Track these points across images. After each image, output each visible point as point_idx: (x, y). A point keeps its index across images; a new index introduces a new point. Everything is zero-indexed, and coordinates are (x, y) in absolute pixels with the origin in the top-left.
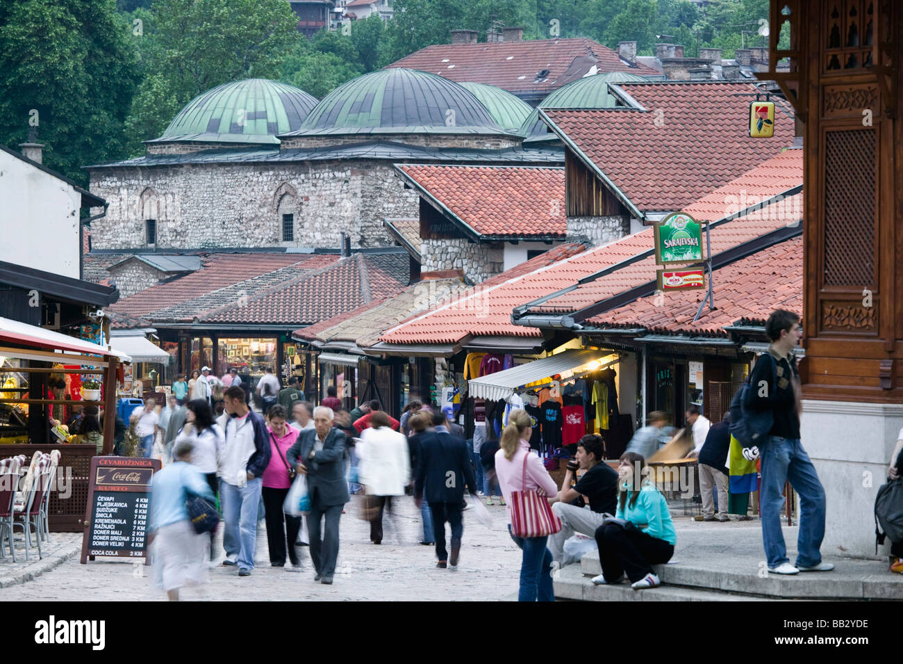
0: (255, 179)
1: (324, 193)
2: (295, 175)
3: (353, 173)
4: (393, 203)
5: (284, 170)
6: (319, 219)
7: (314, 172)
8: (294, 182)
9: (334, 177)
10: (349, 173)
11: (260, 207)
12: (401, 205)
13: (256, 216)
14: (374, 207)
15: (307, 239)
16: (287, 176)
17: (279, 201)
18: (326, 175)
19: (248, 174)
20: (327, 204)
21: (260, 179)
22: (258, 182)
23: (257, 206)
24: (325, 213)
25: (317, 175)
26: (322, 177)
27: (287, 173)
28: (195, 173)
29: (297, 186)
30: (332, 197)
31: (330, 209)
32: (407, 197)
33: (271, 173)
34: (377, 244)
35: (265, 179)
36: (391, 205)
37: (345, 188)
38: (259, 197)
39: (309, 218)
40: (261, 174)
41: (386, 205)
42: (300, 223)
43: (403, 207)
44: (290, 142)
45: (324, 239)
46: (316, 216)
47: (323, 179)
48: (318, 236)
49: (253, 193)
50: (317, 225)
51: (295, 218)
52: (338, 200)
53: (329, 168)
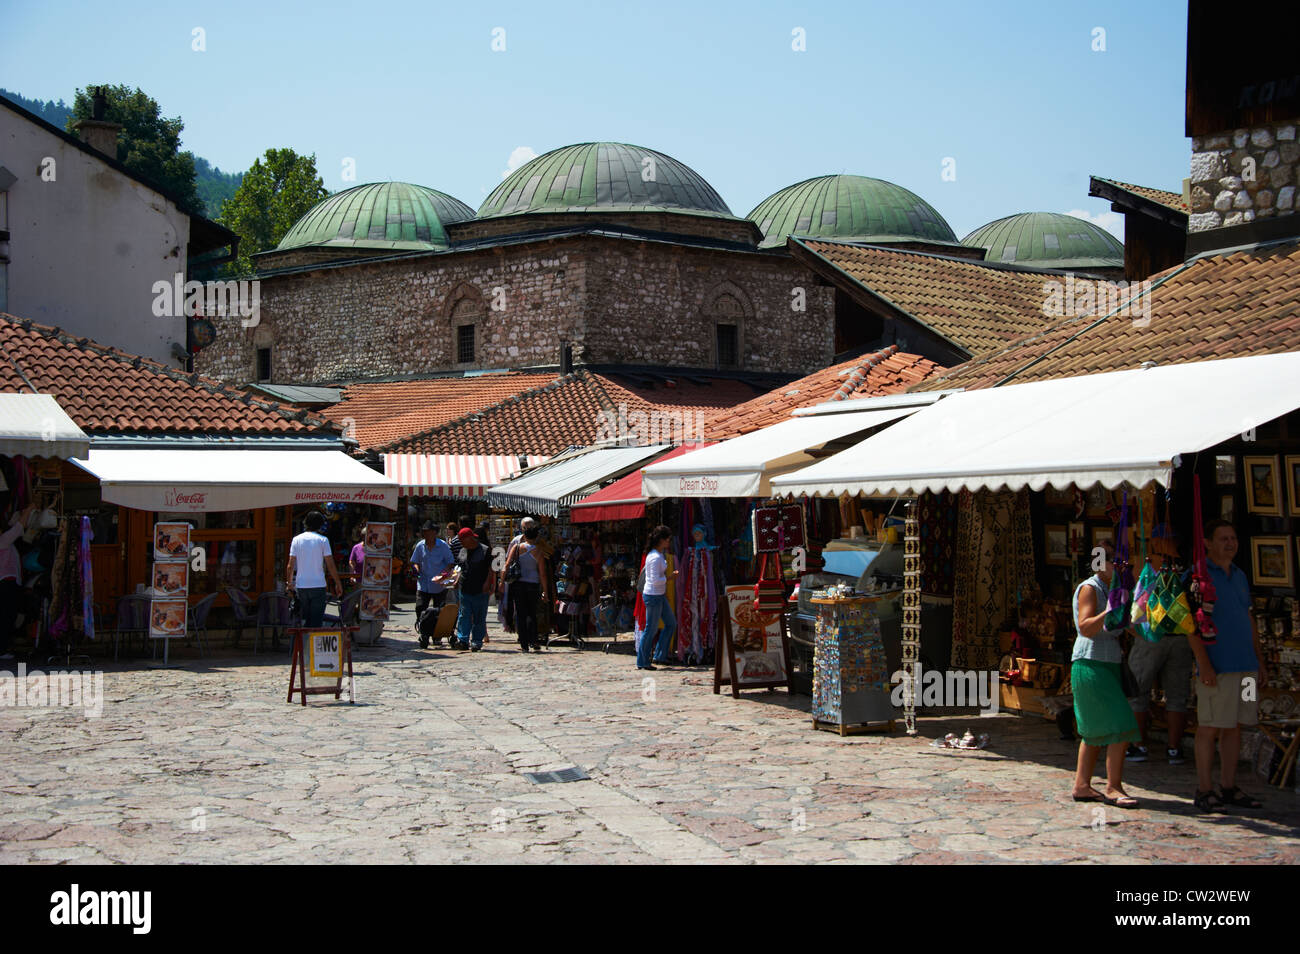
0: (416, 282)
1: (523, 291)
2: (478, 270)
3: (571, 260)
4: (626, 302)
5: (461, 265)
6: (517, 329)
7: (507, 263)
8: (477, 280)
9: (541, 268)
10: (565, 259)
11: (424, 318)
12: (636, 306)
13: (418, 332)
14: (603, 306)
15: (497, 358)
16: (465, 273)
17: (453, 309)
18: (528, 266)
19: (406, 277)
20: (529, 307)
21: (425, 281)
22: (421, 285)
23: (419, 318)
24: (525, 319)
25: (514, 268)
26: (521, 268)
27: (466, 269)
28: (328, 282)
29: (481, 286)
30: (536, 296)
31: (533, 313)
32: (644, 296)
33: (441, 271)
34: (605, 359)
35: (432, 280)
36: (623, 306)
37: (558, 281)
38: (421, 306)
39: (500, 329)
40: (425, 274)
41: (617, 306)
42: (485, 336)
43: (639, 310)
44: (465, 231)
45: (523, 355)
46: (510, 324)
47: (523, 272)
48: (514, 351)
49: (413, 302)
50: (513, 336)
51: (477, 330)
52: (547, 299)
53: (532, 255)
